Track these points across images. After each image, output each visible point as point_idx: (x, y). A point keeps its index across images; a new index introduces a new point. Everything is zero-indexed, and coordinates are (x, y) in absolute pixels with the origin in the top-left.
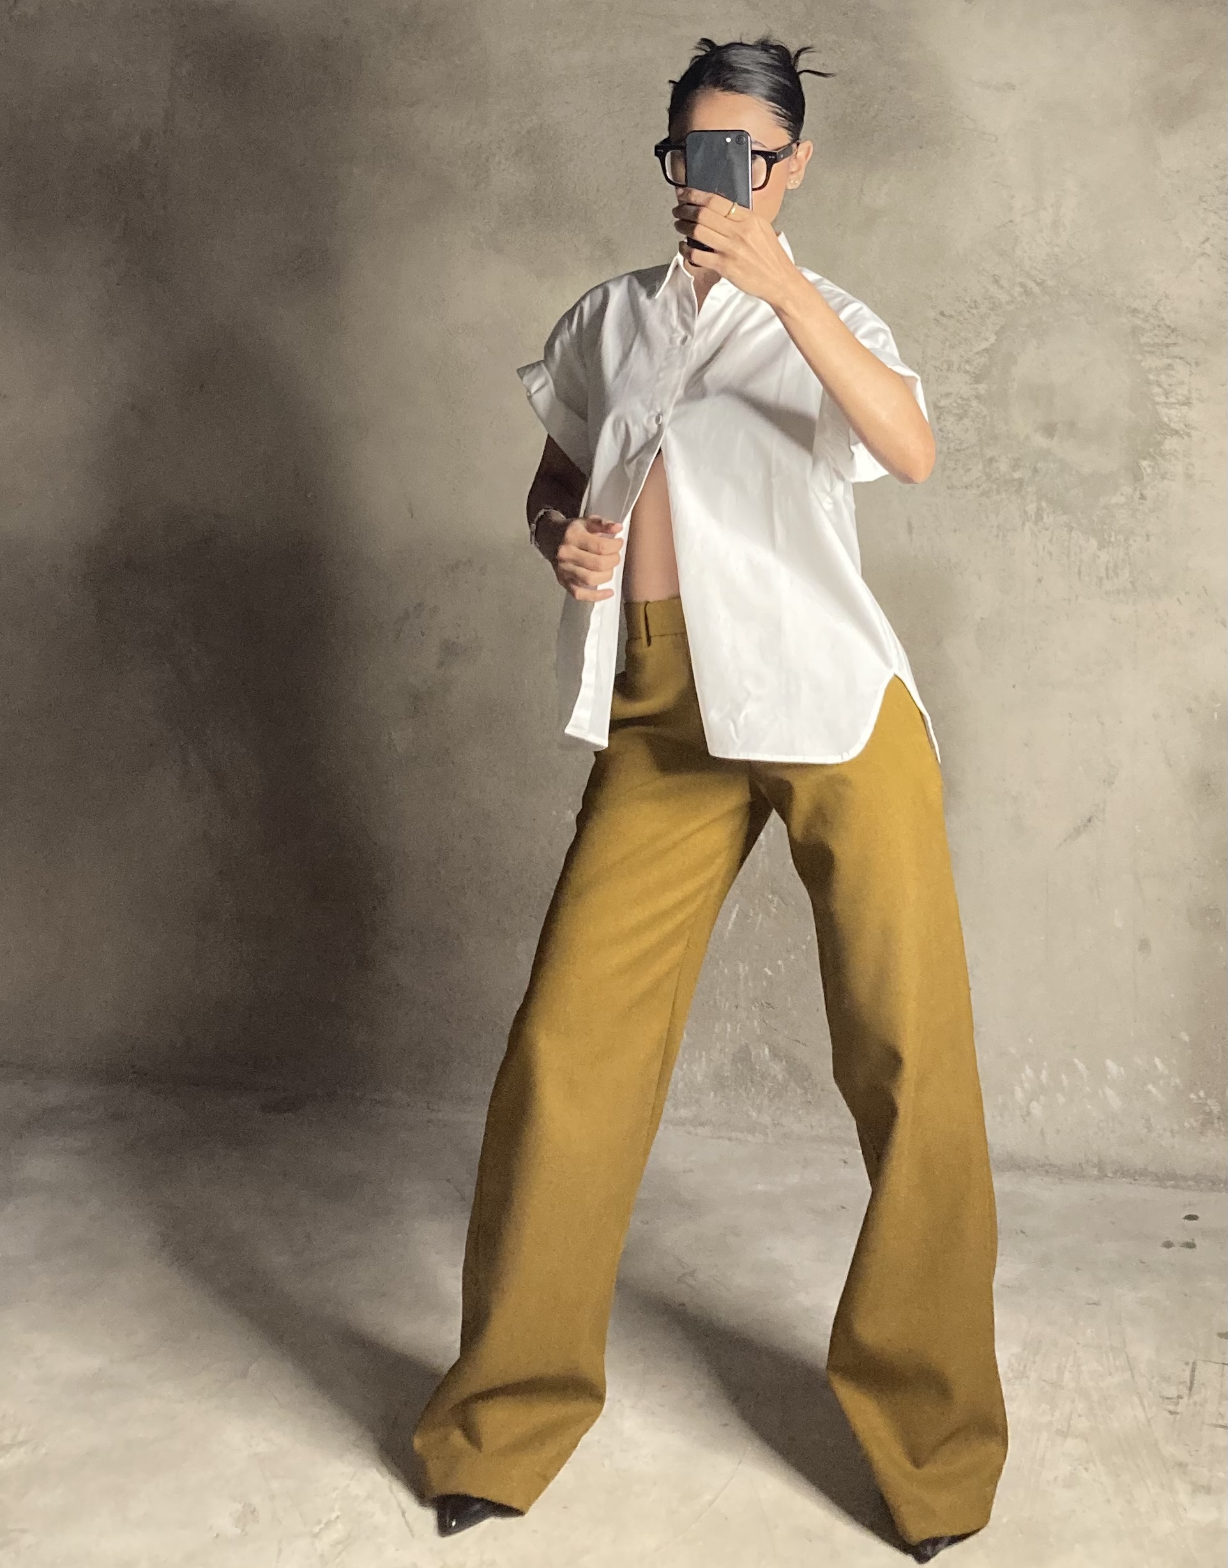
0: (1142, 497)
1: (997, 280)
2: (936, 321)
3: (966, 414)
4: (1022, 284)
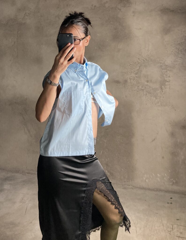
0: (162, 91)
1: (139, 59)
2: (130, 65)
3: (134, 79)
4: (143, 59)
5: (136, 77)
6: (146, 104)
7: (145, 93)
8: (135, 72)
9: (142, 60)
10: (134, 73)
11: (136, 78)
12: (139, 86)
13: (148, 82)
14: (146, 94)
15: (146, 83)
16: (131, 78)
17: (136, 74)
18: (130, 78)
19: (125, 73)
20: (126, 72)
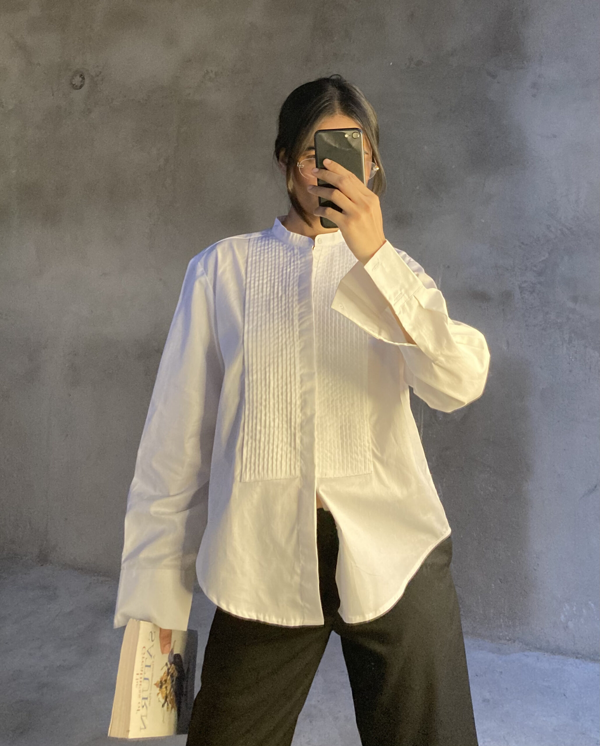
1: (548, 227)
2: (520, 246)
3: (534, 291)
4: (560, 230)
5: (540, 283)
6: (571, 371)
7: (567, 337)
8: (535, 269)
9: (559, 232)
10: (535, 271)
11: (538, 286)
12: (547, 313)
13: (575, 299)
14: (570, 341)
15: (570, 304)
16: (523, 285)
17: (540, 274)
18: (520, 287)
19: (508, 270)
20: (510, 268)
